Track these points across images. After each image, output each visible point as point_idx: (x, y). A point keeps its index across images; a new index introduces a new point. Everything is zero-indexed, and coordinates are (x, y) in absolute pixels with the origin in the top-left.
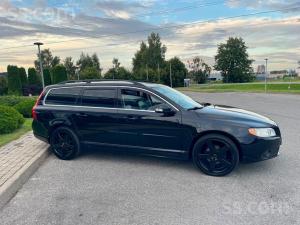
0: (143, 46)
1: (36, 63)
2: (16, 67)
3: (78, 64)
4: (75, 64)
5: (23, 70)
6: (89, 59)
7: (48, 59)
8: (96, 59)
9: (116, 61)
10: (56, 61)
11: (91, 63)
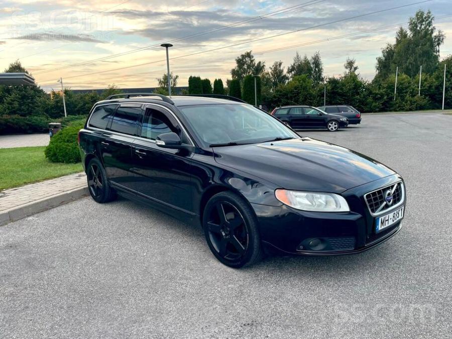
0: (402, 34)
1: (234, 72)
2: (199, 79)
3: (290, 71)
4: (285, 72)
5: (207, 82)
6: (307, 63)
7: (249, 67)
8: (317, 63)
9: (350, 64)
10: (259, 68)
11: (310, 70)
